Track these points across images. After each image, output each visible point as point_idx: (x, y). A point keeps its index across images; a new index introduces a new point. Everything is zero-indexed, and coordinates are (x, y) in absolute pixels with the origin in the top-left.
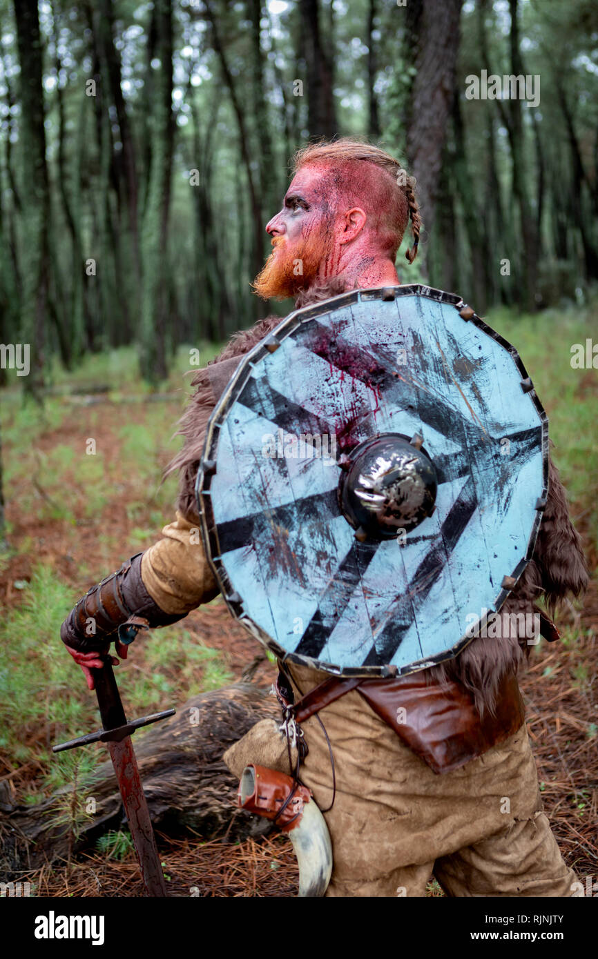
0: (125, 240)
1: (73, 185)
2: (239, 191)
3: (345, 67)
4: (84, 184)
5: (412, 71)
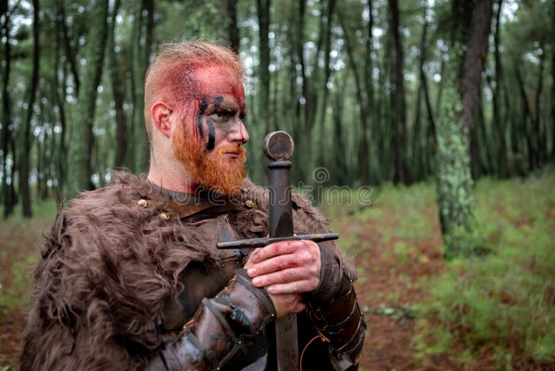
0: (303, 139)
1: (279, 114)
2: (355, 117)
3: (408, 61)
4: (284, 114)
5: (465, 48)
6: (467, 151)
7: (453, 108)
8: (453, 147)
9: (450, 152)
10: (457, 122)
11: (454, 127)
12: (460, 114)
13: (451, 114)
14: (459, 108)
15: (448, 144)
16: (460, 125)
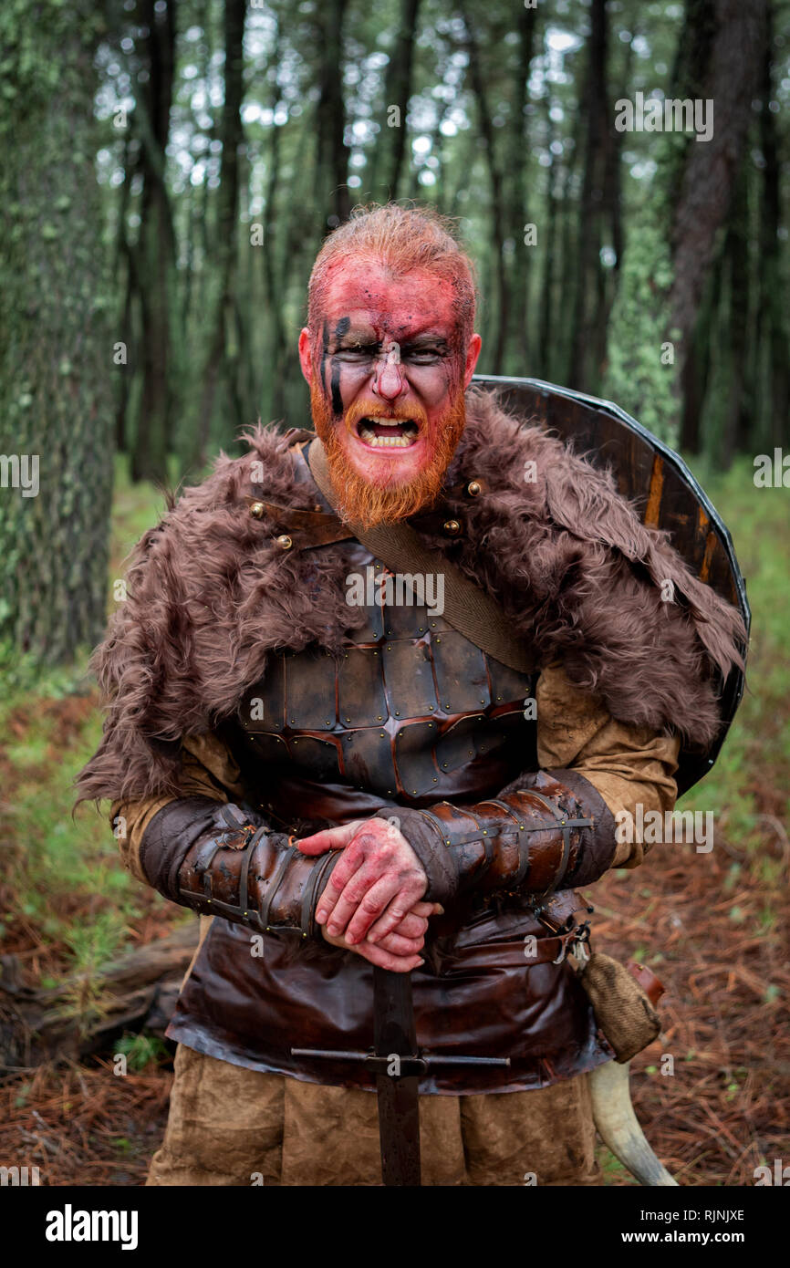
6: (671, 386)
7: (651, 279)
8: (642, 372)
9: (631, 386)
10: (655, 315)
11: (649, 326)
12: (664, 294)
13: (645, 292)
14: (663, 279)
15: (631, 365)
16: (662, 322)
